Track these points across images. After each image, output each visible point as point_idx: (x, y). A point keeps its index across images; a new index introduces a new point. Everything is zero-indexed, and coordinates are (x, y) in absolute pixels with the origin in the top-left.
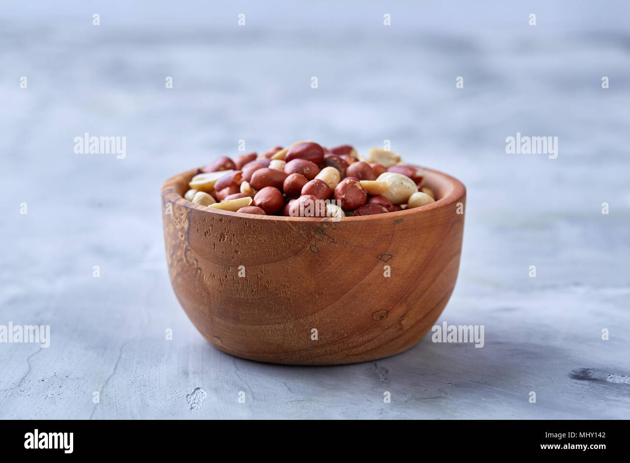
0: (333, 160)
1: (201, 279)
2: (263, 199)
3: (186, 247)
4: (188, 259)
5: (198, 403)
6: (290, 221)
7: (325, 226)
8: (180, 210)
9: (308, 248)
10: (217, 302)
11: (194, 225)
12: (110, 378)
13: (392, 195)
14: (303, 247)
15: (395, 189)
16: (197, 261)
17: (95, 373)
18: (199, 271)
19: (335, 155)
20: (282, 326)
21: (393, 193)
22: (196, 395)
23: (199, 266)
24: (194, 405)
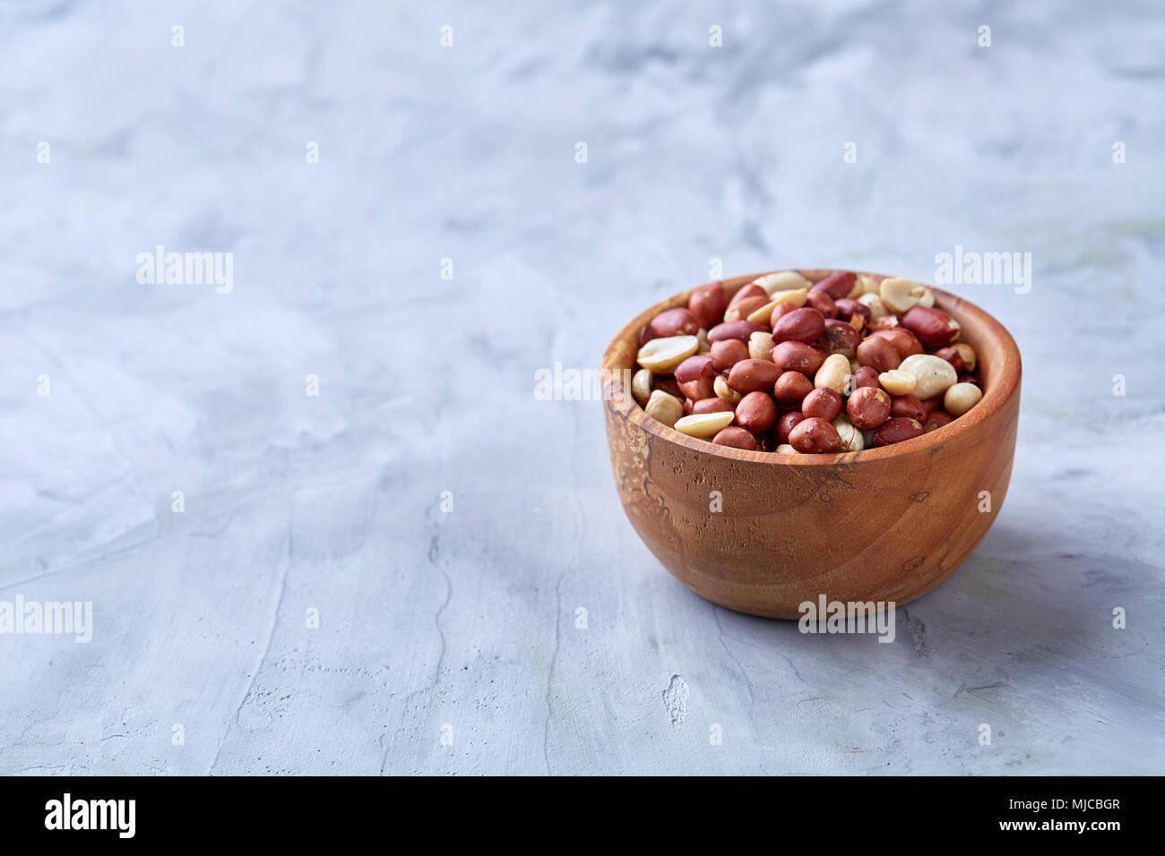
0: (837, 331)
1: (668, 521)
2: (749, 416)
3: (646, 478)
4: (649, 493)
5: (680, 710)
6: (792, 466)
7: (840, 469)
8: (637, 431)
9: (818, 496)
10: (693, 553)
11: (657, 456)
12: (554, 658)
13: (922, 391)
14: (811, 495)
15: (927, 383)
16: (662, 499)
17: (533, 647)
18: (666, 511)
19: (839, 322)
20: (783, 587)
21: (925, 388)
22: (676, 691)
23: (666, 505)
24: (676, 713)
